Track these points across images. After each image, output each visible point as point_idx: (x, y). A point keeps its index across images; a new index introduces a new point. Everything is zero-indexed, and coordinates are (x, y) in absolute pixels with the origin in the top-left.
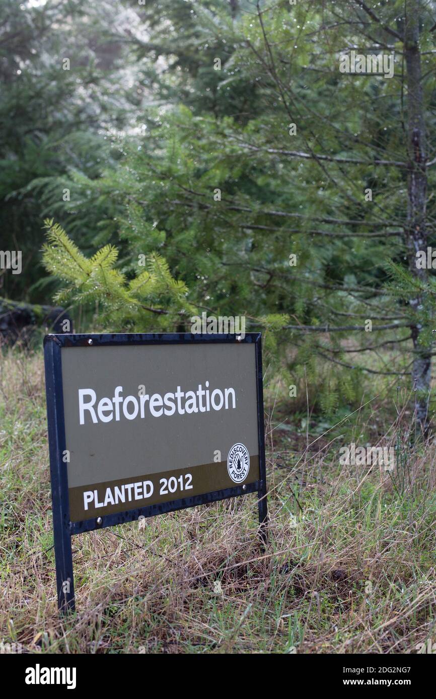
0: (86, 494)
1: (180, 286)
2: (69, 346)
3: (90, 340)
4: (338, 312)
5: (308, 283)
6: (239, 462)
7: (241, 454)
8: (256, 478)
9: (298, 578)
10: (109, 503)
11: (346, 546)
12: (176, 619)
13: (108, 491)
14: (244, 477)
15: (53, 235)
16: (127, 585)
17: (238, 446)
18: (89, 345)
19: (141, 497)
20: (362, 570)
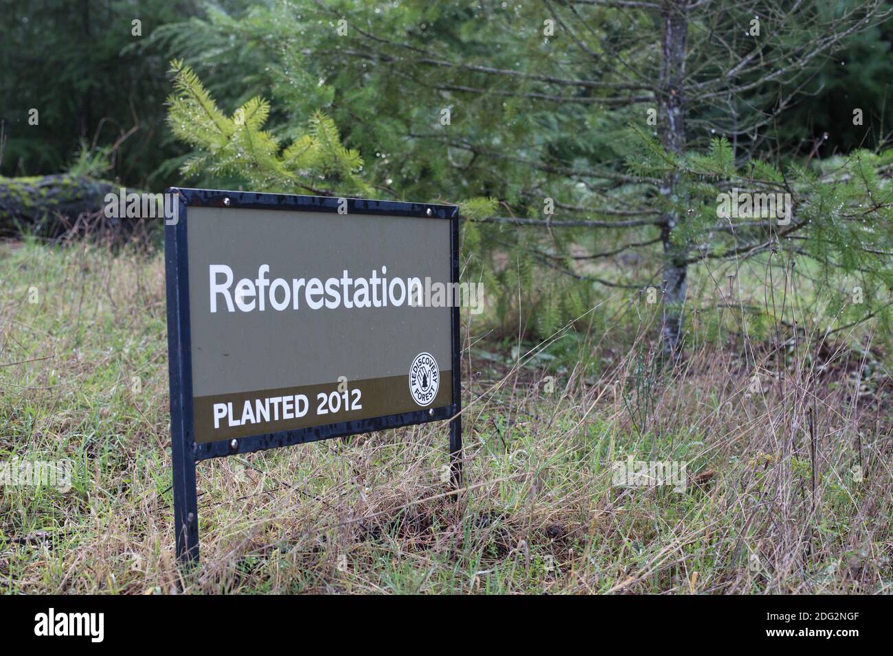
0: (217, 407)
1: (352, 158)
2: (197, 205)
3: (227, 199)
4: (564, 205)
5: (525, 163)
6: (425, 378)
7: (428, 368)
8: (446, 402)
9: (500, 533)
10: (248, 421)
11: (567, 492)
12: (336, 577)
13: (247, 404)
14: (431, 399)
15: (182, 82)
16: (271, 533)
17: (425, 356)
18: (225, 206)
19: (291, 416)
20: (586, 525)
